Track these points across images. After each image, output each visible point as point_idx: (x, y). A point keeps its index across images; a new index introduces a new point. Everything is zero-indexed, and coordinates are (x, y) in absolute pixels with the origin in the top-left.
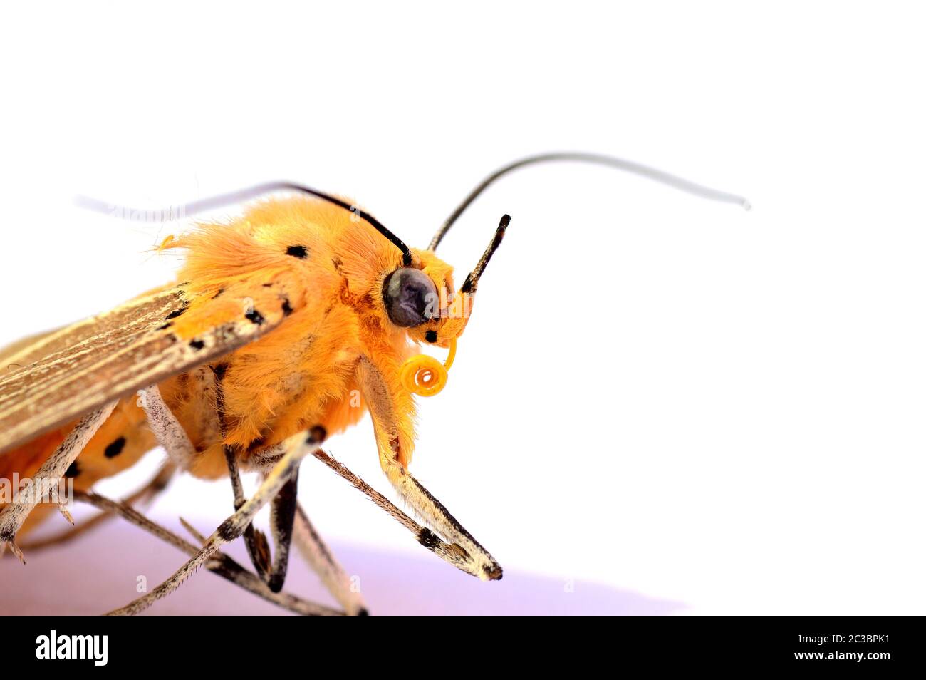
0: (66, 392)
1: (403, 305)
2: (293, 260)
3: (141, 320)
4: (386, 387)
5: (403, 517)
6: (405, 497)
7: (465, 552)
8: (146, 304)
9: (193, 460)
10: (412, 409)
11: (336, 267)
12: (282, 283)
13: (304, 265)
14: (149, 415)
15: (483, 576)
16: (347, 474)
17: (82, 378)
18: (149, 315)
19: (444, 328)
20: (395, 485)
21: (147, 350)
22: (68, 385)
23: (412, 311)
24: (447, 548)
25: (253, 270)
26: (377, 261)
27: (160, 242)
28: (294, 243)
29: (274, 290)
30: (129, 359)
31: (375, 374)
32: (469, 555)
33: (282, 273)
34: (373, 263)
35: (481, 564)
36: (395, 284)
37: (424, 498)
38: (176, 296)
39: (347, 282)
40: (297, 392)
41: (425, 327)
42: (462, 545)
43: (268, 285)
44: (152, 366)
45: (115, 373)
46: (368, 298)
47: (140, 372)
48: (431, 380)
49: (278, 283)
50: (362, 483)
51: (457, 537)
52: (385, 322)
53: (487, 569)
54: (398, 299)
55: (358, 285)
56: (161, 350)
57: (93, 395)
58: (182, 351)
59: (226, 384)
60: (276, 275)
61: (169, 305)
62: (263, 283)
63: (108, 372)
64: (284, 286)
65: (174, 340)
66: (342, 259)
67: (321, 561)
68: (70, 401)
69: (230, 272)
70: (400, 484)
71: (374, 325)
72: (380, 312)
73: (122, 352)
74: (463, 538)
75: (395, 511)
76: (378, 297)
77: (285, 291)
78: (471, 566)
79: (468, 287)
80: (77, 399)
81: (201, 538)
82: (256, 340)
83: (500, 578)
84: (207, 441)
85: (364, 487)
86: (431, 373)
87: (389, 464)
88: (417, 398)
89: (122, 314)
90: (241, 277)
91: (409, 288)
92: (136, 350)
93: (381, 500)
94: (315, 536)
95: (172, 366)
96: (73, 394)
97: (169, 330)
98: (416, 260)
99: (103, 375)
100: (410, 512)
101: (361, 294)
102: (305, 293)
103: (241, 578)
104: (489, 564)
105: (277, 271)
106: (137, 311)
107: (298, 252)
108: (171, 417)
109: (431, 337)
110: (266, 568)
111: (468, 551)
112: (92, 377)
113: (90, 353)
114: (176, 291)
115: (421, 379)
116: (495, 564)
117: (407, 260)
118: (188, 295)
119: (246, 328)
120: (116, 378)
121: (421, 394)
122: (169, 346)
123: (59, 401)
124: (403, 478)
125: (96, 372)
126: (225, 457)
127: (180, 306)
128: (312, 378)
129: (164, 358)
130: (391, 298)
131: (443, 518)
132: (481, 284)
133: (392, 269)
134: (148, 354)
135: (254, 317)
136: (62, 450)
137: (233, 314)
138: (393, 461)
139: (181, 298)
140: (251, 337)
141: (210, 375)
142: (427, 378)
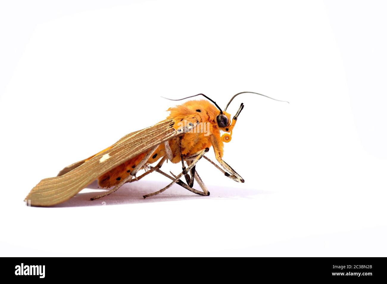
0: (152, 141)
1: (222, 122)
2: (198, 112)
3: (163, 126)
4: (217, 141)
5: (221, 170)
6: (222, 165)
7: (236, 177)
8: (163, 123)
9: (173, 158)
10: (223, 145)
11: (207, 114)
13: (201, 114)
14: (166, 147)
15: (240, 182)
16: (209, 160)
17: (155, 138)
18: (165, 125)
19: (230, 128)
20: (219, 162)
21: (169, 132)
22: (152, 139)
23: (223, 124)
24: (232, 176)
25: (189, 115)
26: (215, 113)
27: (167, 109)
28: (198, 109)
29: (195, 119)
30: (165, 134)
31: (215, 138)
32: (237, 177)
33: (196, 115)
34: (214, 113)
35: (240, 179)
36: (220, 118)
37: (226, 165)
38: (171, 121)
39: (209, 117)
40: (197, 142)
41: (226, 128)
42: (235, 175)
44: (170, 135)
45: (163, 137)
46: (214, 121)
47: (168, 136)
48: (228, 139)
50: (213, 162)
51: (234, 173)
52: (217, 127)
53: (241, 180)
54: (221, 121)
55: (212, 118)
56: (172, 132)
57: (158, 141)
58: (176, 132)
59: (183, 141)
60: (195, 116)
61: (170, 123)
62: (192, 117)
63: (161, 137)
65: (174, 130)
66: (208, 113)
67: (200, 181)
68: (153, 143)
69: (184, 115)
70: (221, 162)
71: (215, 127)
72: (216, 124)
73: (163, 132)
74: (236, 174)
75: (220, 168)
76: (216, 120)
77: (197, 119)
78: (237, 180)
79: (235, 118)
80: (155, 142)
81: (175, 176)
83: (244, 182)
84: (176, 154)
85: (213, 163)
86: (228, 137)
87: (218, 158)
88: (224, 143)
89: (157, 126)
90: (187, 116)
91: (223, 119)
92: (166, 132)
93: (217, 166)
94: (198, 175)
95: (175, 135)
96: (154, 141)
97: (173, 128)
98: (223, 113)
99: (160, 137)
100: (223, 169)
101: (212, 120)
102: (202, 119)
103: (183, 185)
104: (242, 179)
105: (195, 115)
106: (162, 125)
107: (199, 111)
108: (170, 148)
109: (227, 130)
110: (189, 182)
111: (237, 176)
112: (157, 137)
113: (155, 133)
114: (171, 120)
115: (226, 139)
116: (243, 179)
117: (221, 113)
118: (174, 121)
120: (163, 138)
121: (226, 142)
122: (173, 131)
123: (151, 143)
124: (221, 161)
125: (158, 136)
126: (181, 157)
127: (172, 123)
128: (200, 139)
129: (173, 134)
130: (219, 121)
131: (231, 169)
132: (238, 118)
133: (218, 115)
134: (169, 133)
136: (148, 155)
138: (219, 157)
139: (172, 121)
141: (178, 139)
142: (227, 138)
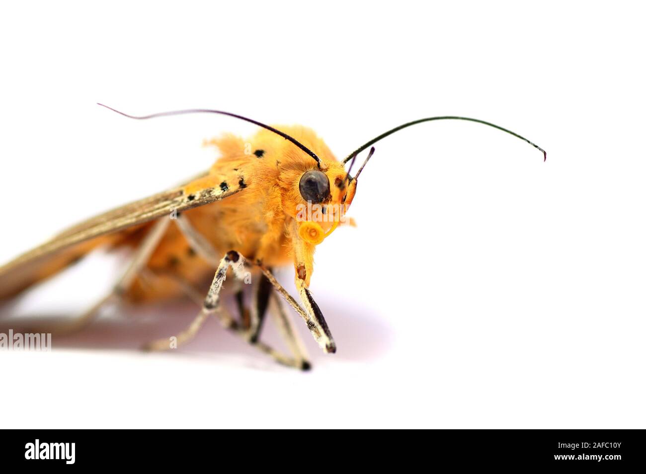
5: (299, 311)
11: (277, 164)
12: (242, 170)
24: (316, 331)
29: (238, 173)
32: (321, 337)
35: (325, 343)
42: (320, 331)
43: (236, 170)
49: (241, 169)
51: (318, 325)
53: (327, 346)
55: (286, 176)
60: (241, 165)
62: (234, 168)
64: (242, 171)
66: (281, 161)
70: (300, 292)
75: (296, 307)
78: (321, 343)
82: (220, 199)
86: (315, 232)
92: (163, 197)
93: (289, 299)
101: (287, 181)
104: (328, 343)
105: (243, 162)
107: (259, 153)
111: (321, 334)
117: (319, 166)
119: (218, 192)
124: (301, 289)
135: (224, 186)
137: (215, 183)
140: (217, 198)
142: (313, 234)
